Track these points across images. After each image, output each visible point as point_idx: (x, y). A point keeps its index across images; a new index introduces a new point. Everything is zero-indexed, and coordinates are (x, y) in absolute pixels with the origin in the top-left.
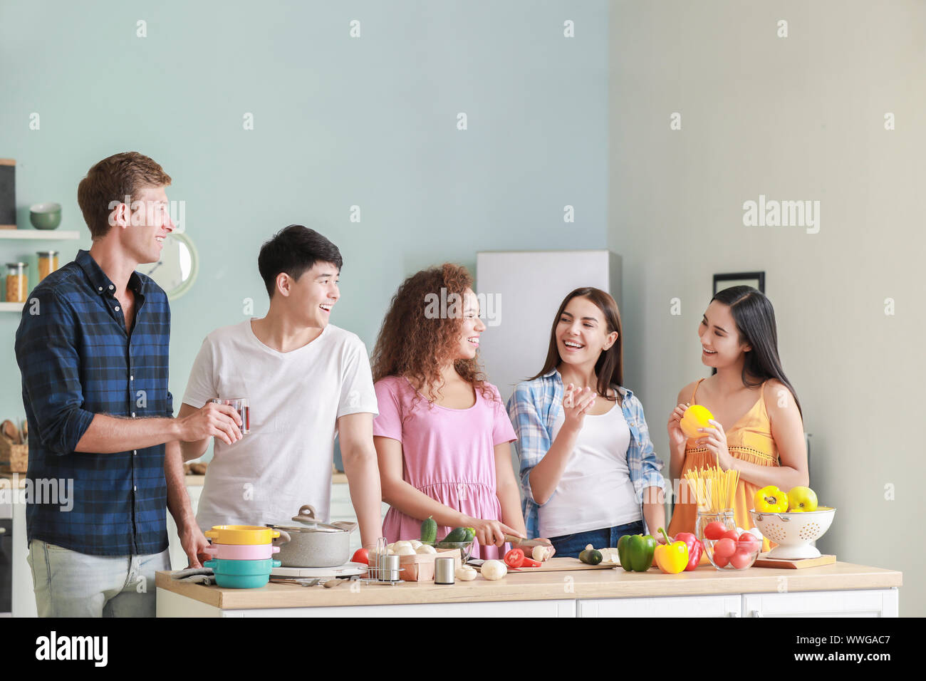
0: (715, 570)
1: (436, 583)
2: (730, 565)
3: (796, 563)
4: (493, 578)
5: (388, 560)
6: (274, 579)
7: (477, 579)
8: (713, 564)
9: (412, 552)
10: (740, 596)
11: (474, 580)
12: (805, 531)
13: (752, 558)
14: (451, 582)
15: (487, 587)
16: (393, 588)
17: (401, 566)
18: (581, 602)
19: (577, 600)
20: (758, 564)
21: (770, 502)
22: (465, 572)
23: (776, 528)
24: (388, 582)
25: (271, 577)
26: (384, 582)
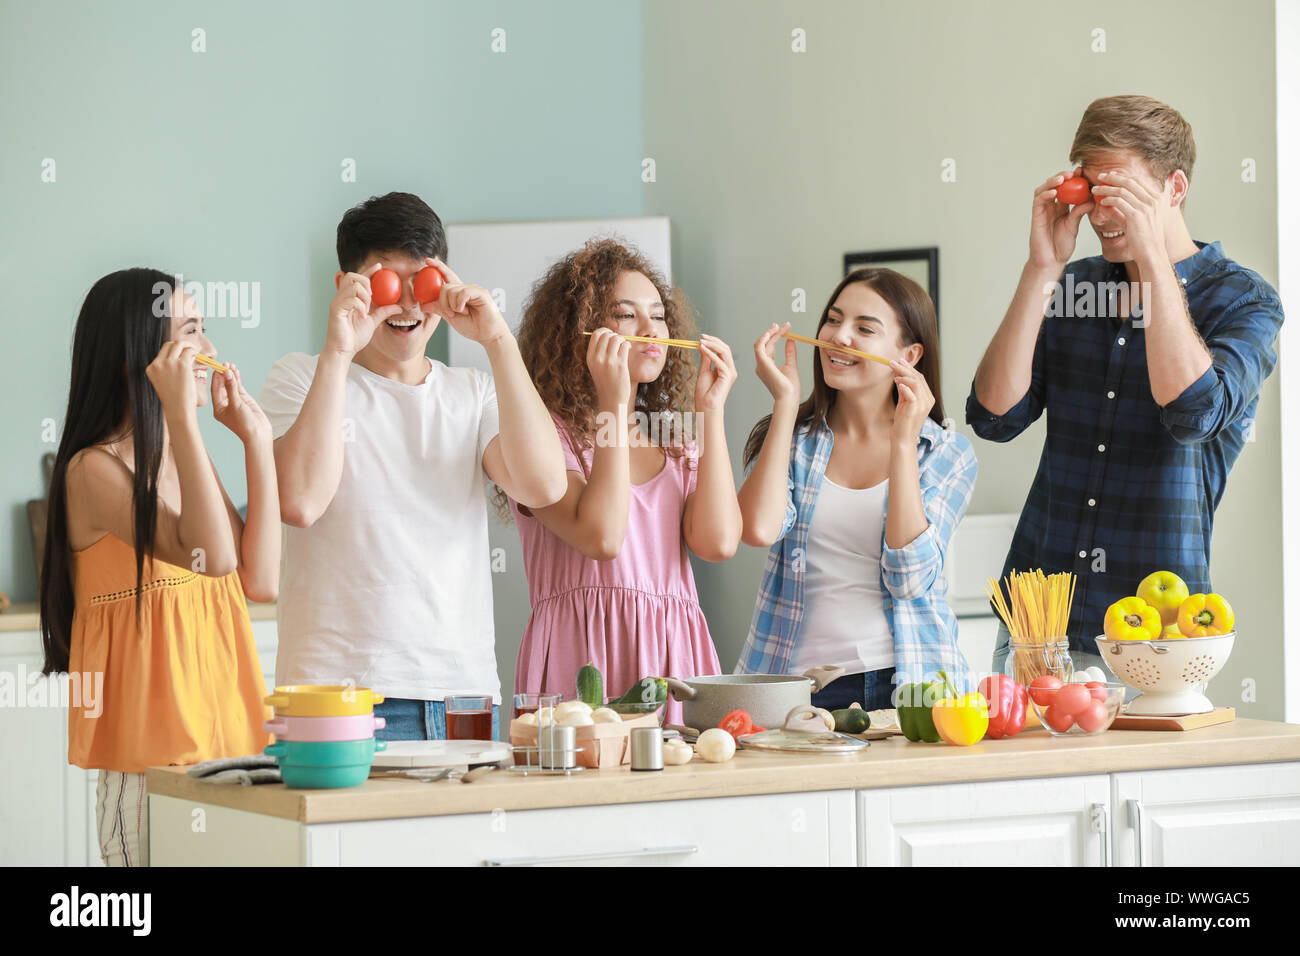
0: (1050, 736)
1: (633, 770)
2: (1076, 726)
3: (1182, 722)
4: (719, 759)
5: (559, 735)
6: (379, 772)
7: (693, 761)
8: (1048, 728)
9: (588, 721)
10: (1108, 777)
11: (688, 763)
12: (1191, 669)
13: (1110, 715)
14: (659, 767)
15: (708, 773)
16: (568, 780)
17: (578, 744)
18: (863, 793)
19: (857, 790)
20: (1118, 725)
21: (1132, 623)
22: (675, 750)
23: (1145, 666)
24: (559, 771)
25: (374, 769)
26: (553, 771)
